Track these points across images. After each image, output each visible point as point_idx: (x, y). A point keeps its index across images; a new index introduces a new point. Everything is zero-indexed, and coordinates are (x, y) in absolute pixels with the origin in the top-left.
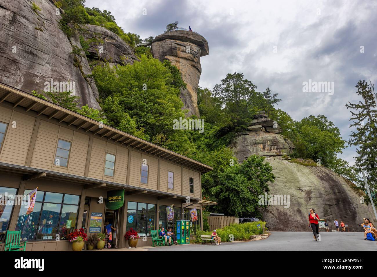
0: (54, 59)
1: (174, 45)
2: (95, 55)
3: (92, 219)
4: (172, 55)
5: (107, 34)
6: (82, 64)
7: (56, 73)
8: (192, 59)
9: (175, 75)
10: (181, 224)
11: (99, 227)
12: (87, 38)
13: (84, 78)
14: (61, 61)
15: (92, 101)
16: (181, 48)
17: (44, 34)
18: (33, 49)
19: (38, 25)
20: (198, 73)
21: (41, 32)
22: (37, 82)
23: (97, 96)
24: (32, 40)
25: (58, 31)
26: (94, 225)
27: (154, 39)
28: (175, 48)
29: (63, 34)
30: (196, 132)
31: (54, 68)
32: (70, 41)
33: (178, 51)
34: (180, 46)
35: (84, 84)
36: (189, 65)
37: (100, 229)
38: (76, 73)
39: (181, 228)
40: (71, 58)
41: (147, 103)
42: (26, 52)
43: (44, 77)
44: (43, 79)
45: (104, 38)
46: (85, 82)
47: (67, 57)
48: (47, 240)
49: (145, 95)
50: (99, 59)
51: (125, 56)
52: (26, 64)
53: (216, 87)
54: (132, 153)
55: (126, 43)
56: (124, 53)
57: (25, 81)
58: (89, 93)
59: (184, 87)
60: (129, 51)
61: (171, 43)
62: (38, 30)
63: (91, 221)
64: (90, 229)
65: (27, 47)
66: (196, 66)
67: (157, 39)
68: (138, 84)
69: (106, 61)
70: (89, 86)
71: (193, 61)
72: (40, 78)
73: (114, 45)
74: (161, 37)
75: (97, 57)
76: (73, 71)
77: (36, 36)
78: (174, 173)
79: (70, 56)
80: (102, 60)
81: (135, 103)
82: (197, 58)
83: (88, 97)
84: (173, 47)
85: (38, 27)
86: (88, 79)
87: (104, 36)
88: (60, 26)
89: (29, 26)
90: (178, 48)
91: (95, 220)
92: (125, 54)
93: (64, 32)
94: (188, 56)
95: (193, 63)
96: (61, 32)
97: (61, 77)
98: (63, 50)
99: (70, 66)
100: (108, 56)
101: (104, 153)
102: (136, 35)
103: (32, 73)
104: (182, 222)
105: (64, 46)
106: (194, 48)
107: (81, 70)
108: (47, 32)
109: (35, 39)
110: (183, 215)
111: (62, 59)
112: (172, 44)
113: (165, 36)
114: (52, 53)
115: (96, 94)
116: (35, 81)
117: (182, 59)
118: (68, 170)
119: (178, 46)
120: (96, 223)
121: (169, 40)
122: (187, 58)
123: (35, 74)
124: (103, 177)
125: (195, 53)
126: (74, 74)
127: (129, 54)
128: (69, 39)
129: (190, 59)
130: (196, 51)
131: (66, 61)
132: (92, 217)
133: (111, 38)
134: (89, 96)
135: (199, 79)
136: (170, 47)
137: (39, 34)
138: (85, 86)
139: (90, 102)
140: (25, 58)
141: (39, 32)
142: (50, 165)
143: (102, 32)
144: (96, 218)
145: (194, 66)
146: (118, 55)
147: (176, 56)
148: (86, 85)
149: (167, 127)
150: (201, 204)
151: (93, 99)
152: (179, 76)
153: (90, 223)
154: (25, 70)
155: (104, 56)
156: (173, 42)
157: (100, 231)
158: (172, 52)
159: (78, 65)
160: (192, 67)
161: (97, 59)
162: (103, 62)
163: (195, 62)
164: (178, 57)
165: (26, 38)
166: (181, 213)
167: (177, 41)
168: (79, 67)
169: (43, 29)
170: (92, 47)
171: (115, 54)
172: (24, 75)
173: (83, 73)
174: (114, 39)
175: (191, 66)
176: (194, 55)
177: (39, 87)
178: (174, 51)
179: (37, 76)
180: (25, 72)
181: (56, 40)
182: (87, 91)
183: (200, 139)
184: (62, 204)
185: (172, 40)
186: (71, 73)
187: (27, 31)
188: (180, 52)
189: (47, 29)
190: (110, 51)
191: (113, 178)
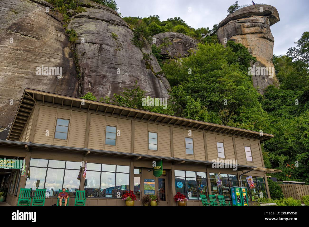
0: (130, 67)
1: (237, 24)
2: (167, 56)
3: (145, 184)
4: (238, 35)
5: (173, 36)
6: (153, 66)
7: (132, 77)
8: (260, 31)
9: (241, 52)
10: (235, 190)
11: (153, 190)
12: (159, 44)
13: (155, 76)
14: (135, 68)
15: (164, 92)
16: (246, 24)
17: (121, 52)
18: (115, 65)
19: (117, 47)
20: (270, 43)
21: (119, 51)
22: (120, 87)
23: (168, 87)
24: (113, 59)
25: (131, 47)
26: (148, 189)
27: (218, 26)
28: (239, 27)
29: (136, 47)
30: (275, 102)
31: (131, 74)
32: (142, 51)
33: (242, 29)
34: (243, 23)
35: (155, 80)
36: (258, 38)
37: (154, 192)
38: (148, 74)
39: (235, 194)
40: (143, 64)
41: (210, 84)
42: (110, 68)
43: (125, 82)
44: (124, 84)
45: (172, 40)
46: (156, 79)
47: (140, 63)
48: (109, 198)
49: (207, 77)
50: (170, 58)
51: (192, 49)
52: (111, 76)
53: (289, 51)
54: (173, 130)
55: (192, 37)
56: (191, 46)
57: (112, 89)
58: (160, 87)
59: (253, 61)
60: (195, 43)
61: (234, 23)
62: (117, 50)
63: (145, 185)
64: (145, 191)
65: (111, 64)
66: (266, 36)
67: (220, 25)
68: (199, 70)
69: (176, 57)
70: (160, 81)
71: (262, 33)
72: (122, 84)
73: (181, 43)
74: (224, 22)
75: (169, 57)
76: (146, 73)
77: (116, 55)
78: (223, 143)
79: (142, 62)
80: (172, 58)
81: (199, 86)
82: (265, 29)
83: (159, 90)
84: (237, 27)
85: (117, 48)
86: (159, 75)
87: (171, 39)
88: (133, 42)
89: (111, 50)
90: (242, 26)
91: (149, 185)
92: (192, 48)
93: (136, 46)
94: (254, 30)
95: (262, 35)
96: (134, 46)
97: (136, 79)
98: (137, 59)
99: (143, 70)
100: (177, 54)
101: (146, 132)
102: (205, 28)
103: (116, 82)
104: (236, 189)
105: (137, 56)
106: (260, 20)
107: (152, 70)
108: (124, 50)
109: (115, 58)
110: (240, 181)
111: (136, 66)
112: (235, 25)
113: (227, 20)
114: (128, 64)
115: (167, 86)
116: (118, 87)
117: (248, 35)
118: (117, 147)
119: (242, 24)
120: (150, 187)
121: (232, 22)
122: (254, 32)
123: (118, 82)
124: (147, 151)
125: (262, 24)
126: (146, 75)
127: (195, 46)
128: (141, 50)
129: (257, 32)
130: (263, 22)
131: (139, 67)
132: (145, 183)
133: (178, 37)
134: (161, 89)
135: (273, 48)
136: (234, 28)
137: (118, 53)
138: (157, 82)
139: (162, 93)
140: (110, 72)
141: (118, 51)
142: (103, 145)
143: (170, 35)
144: (149, 183)
145: (264, 38)
146: (185, 50)
147: (242, 34)
148: (157, 80)
149: (230, 102)
150: (264, 171)
151: (165, 91)
152: (246, 51)
153: (145, 187)
154: (112, 81)
155: (173, 55)
156: (236, 22)
157: (154, 193)
158: (237, 31)
159: (149, 67)
160: (262, 39)
161: (169, 58)
162: (174, 59)
163: (264, 33)
164: (245, 34)
165: (109, 59)
166: (238, 180)
167: (240, 20)
168: (150, 68)
169: (121, 49)
170: (163, 50)
171: (183, 50)
172: (111, 84)
173: (154, 72)
174: (180, 38)
175: (260, 39)
176: (262, 27)
177: (122, 90)
178: (239, 30)
179: (119, 83)
180: (112, 82)
181: (130, 53)
182: (158, 86)
183: (281, 107)
184: (116, 172)
185: (235, 21)
186: (144, 75)
187: (110, 54)
188: (245, 29)
189: (123, 48)
190: (178, 49)
191: (157, 151)
